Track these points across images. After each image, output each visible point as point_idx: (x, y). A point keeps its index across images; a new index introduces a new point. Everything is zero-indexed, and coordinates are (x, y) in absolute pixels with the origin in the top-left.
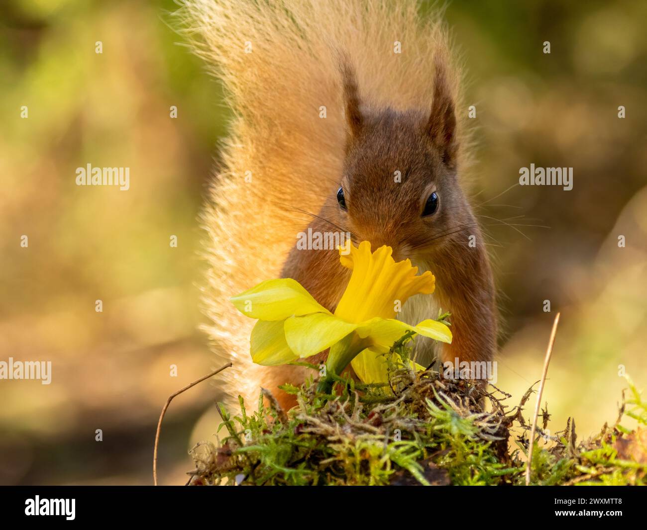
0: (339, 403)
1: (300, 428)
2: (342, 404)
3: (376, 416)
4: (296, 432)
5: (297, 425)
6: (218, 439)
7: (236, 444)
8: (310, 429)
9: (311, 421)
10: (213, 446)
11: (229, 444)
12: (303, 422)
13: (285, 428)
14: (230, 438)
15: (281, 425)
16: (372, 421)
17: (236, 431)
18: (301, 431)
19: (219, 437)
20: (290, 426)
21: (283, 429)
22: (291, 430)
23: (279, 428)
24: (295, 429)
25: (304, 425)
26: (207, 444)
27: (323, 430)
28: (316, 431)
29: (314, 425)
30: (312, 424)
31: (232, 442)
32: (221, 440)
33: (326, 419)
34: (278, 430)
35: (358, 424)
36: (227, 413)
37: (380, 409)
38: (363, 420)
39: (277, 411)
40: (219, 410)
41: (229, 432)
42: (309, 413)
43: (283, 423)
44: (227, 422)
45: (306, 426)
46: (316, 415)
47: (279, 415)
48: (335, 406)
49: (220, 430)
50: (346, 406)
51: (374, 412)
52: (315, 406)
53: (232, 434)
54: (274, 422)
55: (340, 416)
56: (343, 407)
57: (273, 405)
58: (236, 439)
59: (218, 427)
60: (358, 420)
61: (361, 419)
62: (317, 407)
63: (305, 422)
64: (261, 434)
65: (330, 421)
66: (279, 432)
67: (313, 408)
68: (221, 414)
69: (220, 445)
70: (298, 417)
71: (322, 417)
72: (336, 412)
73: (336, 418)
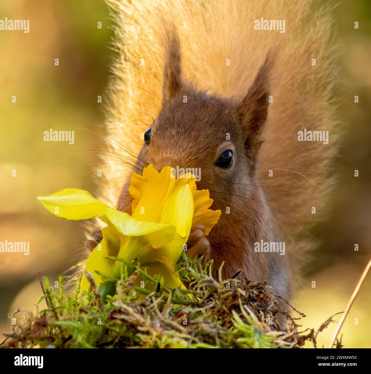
0: (153, 298)
1: (114, 314)
2: (156, 300)
3: (185, 316)
4: (109, 316)
5: (111, 311)
6: (37, 309)
7: (52, 317)
8: (123, 317)
9: (125, 310)
10: (31, 314)
11: (46, 316)
12: (117, 309)
13: (100, 311)
14: (49, 310)
15: (96, 307)
16: (181, 321)
17: (55, 305)
18: (114, 316)
19: (39, 307)
20: (105, 310)
21: (98, 311)
22: (106, 314)
23: (95, 309)
24: (110, 314)
25: (118, 311)
26: (27, 311)
27: (134, 319)
28: (128, 319)
29: (127, 313)
30: (125, 312)
31: (49, 314)
32: (40, 311)
33: (138, 310)
34: (93, 311)
35: (167, 320)
36: (50, 288)
37: (190, 311)
38: (172, 318)
39: (96, 295)
40: (41, 284)
41: (48, 305)
42: (125, 301)
43: (99, 306)
44: (49, 295)
45: (120, 313)
46: (130, 305)
47: (96, 298)
48: (150, 300)
49: (40, 301)
50: (160, 302)
51: (183, 312)
52: (131, 296)
53: (51, 307)
54: (91, 303)
55: (152, 310)
56: (156, 302)
57: (93, 288)
58: (54, 313)
59: (39, 299)
60: (167, 317)
61: (170, 317)
62: (133, 298)
63: (120, 309)
64: (78, 313)
65: (142, 313)
66: (94, 313)
67: (129, 298)
68: (43, 288)
69: (38, 315)
70: (113, 303)
71: (135, 307)
72: (149, 306)
73: (148, 311)
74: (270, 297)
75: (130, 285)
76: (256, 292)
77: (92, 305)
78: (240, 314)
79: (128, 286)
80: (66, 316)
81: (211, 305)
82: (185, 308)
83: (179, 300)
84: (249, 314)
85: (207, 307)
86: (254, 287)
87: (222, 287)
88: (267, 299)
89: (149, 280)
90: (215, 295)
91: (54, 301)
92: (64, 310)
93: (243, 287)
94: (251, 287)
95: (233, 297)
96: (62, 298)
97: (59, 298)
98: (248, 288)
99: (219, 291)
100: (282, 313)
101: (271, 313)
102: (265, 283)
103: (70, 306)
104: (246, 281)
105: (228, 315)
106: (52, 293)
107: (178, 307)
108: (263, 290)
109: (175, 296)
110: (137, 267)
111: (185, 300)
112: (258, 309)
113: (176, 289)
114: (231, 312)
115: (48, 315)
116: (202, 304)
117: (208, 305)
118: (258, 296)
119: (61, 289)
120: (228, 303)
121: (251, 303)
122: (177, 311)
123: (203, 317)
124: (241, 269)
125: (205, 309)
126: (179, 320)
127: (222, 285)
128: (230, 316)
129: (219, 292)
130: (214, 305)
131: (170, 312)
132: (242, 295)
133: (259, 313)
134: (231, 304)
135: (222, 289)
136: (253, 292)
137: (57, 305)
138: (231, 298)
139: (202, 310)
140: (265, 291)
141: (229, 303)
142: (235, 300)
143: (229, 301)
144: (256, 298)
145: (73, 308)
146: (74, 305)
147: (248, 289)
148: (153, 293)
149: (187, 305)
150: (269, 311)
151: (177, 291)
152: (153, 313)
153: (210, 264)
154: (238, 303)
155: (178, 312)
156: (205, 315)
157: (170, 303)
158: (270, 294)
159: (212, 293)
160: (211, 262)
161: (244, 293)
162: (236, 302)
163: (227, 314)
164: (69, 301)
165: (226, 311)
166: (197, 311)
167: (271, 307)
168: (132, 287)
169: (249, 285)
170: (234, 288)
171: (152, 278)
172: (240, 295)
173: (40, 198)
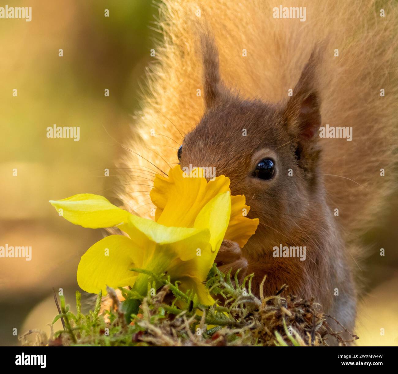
0: (185, 318)
1: (139, 335)
2: (188, 320)
3: (221, 338)
4: (134, 339)
5: (137, 332)
6: (52, 330)
7: (69, 339)
8: (150, 339)
9: (152, 331)
10: (45, 336)
11: (62, 338)
12: (143, 330)
13: (123, 332)
14: (64, 332)
15: (119, 328)
16: (216, 343)
17: (72, 326)
18: (140, 338)
19: (54, 328)
20: (129, 331)
21: (121, 333)
22: (130, 335)
23: (117, 330)
24: (134, 335)
25: (144, 333)
26: (40, 333)
27: (163, 342)
28: (156, 342)
29: (155, 335)
30: (153, 333)
31: (66, 336)
32: (55, 332)
33: (167, 332)
34: (115, 332)
35: (200, 343)
36: (67, 306)
37: (226, 332)
38: (206, 340)
39: (119, 314)
40: (56, 301)
41: (64, 326)
42: (152, 321)
43: (123, 327)
44: (65, 315)
45: (146, 335)
46: (158, 325)
47: (119, 317)
48: (180, 319)
49: (56, 321)
50: (192, 322)
51: (219, 334)
52: (158, 316)
53: (67, 328)
54: (113, 324)
55: (183, 331)
56: (188, 323)
57: (115, 306)
58: (70, 334)
59: (54, 318)
60: (200, 339)
61: (204, 339)
62: (161, 317)
63: (146, 330)
64: (98, 334)
65: (172, 334)
66: (117, 335)
67: (157, 317)
68: (58, 306)
69: (53, 337)
70: (139, 324)
71: (164, 328)
72: (179, 326)
73: (178, 332)
74: (319, 317)
75: (157, 302)
76: (302, 311)
77: (114, 325)
78: (285, 337)
79: (156, 304)
80: (84, 338)
81: (251, 326)
82: (221, 329)
83: (214, 320)
84: (294, 336)
85: (246, 328)
86: (300, 305)
87: (264, 305)
88: (315, 319)
89: (180, 296)
90: (254, 314)
91: (71, 322)
92: (82, 331)
93: (288, 305)
94: (296, 306)
95: (276, 318)
96: (80, 318)
97: (76, 318)
98: (294, 306)
99: (261, 309)
100: (331, 334)
101: (319, 334)
102: (312, 300)
103: (89, 326)
104: (290, 298)
105: (271, 338)
106: (69, 312)
107: (212, 328)
108: (310, 308)
109: (209, 314)
110: (167, 281)
111: (221, 319)
112: (305, 330)
113: (211, 307)
114: (274, 334)
115: (64, 337)
116: (240, 324)
117: (248, 325)
118: (304, 315)
119: (79, 308)
120: (270, 323)
121: (297, 324)
122: (212, 332)
123: (242, 340)
124: (285, 285)
125: (244, 331)
126: (214, 343)
127: (264, 303)
128: (273, 339)
129: (260, 311)
130: (254, 325)
131: (204, 334)
132: (287, 315)
133: (306, 334)
134: (274, 325)
135: (264, 307)
136: (299, 311)
137: (75, 326)
138: (274, 318)
139: (241, 331)
140: (313, 310)
141: (272, 324)
142: (278, 321)
143: (272, 321)
144: (303, 319)
145: (93, 330)
146: (94, 326)
147: (293, 308)
148: (184, 312)
149: (223, 325)
150: (317, 332)
151: (212, 309)
152: (184, 335)
153: (249, 278)
154: (282, 324)
155: (213, 334)
156: (244, 337)
157: (204, 323)
158: (318, 313)
159: (252, 311)
160: (251, 276)
161: (289, 313)
162: (279, 323)
163: (269, 336)
164: (88, 321)
165: (268, 334)
166: (235, 332)
167: (319, 328)
168: (160, 305)
169: (295, 303)
170: (277, 306)
171: (184, 294)
172: (285, 315)
173: (52, 202)
